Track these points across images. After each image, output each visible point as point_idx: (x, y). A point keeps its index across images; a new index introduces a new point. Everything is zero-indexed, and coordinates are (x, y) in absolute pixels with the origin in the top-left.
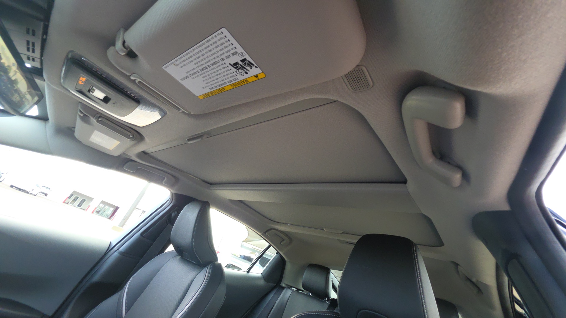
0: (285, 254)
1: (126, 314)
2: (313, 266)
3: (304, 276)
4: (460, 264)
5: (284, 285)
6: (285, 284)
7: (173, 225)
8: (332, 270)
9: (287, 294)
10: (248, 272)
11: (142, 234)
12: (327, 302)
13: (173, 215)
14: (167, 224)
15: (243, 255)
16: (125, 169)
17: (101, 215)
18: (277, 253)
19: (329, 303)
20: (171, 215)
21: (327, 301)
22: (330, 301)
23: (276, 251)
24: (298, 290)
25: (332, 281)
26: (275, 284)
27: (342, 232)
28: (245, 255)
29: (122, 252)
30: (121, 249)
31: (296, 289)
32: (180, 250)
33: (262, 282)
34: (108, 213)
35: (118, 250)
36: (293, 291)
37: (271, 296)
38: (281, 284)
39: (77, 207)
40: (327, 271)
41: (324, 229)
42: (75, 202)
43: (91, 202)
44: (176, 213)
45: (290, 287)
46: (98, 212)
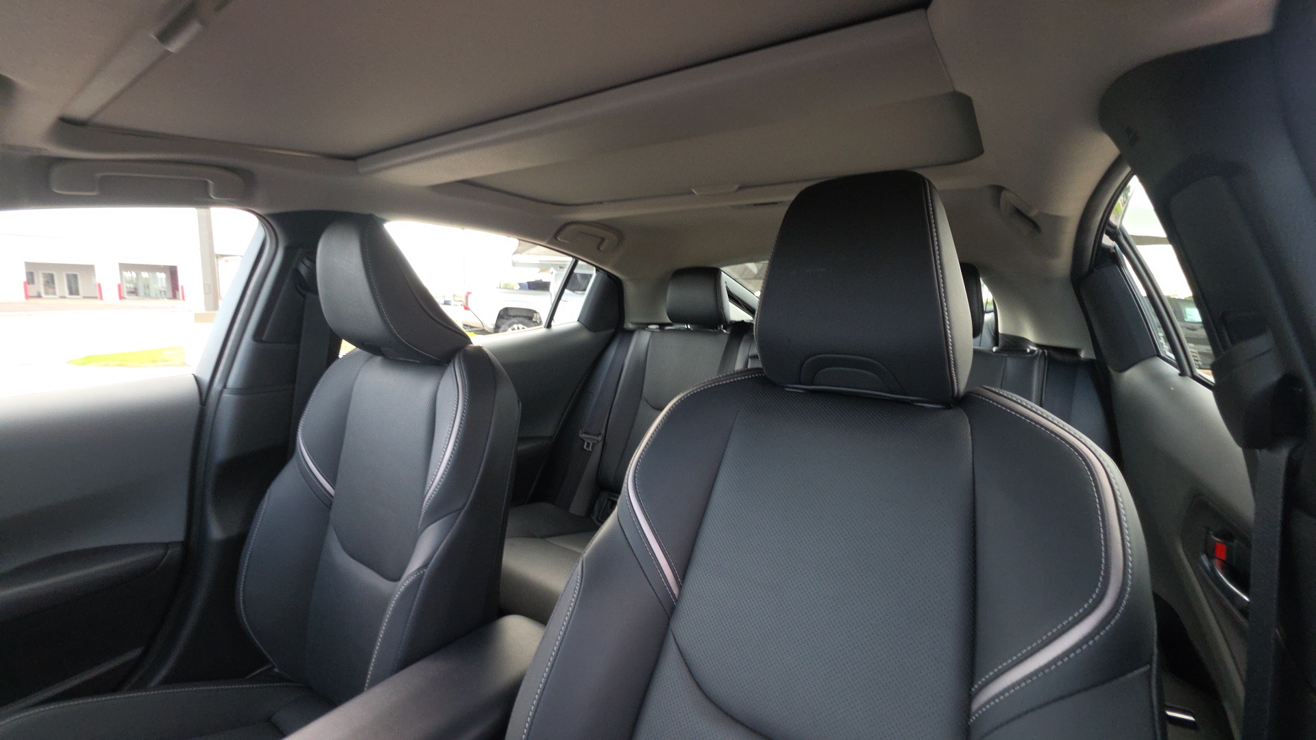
0: (614, 267)
1: (334, 489)
2: (684, 274)
3: (668, 297)
4: (1004, 185)
5: (630, 326)
6: (632, 323)
7: (316, 292)
8: (723, 269)
9: (642, 340)
10: (549, 326)
11: (257, 335)
12: (725, 331)
13: (303, 270)
14: (304, 296)
15: (525, 281)
16: (58, 192)
17: (147, 296)
18: (597, 270)
19: (729, 333)
20: (297, 272)
21: (724, 328)
22: (729, 329)
23: (595, 268)
24: (662, 326)
25: (727, 288)
26: (613, 330)
27: (736, 187)
28: (531, 280)
29: (237, 389)
30: (231, 382)
31: (658, 326)
32: (370, 346)
33: (586, 335)
34: (160, 285)
35: (225, 387)
36: (652, 332)
37: (612, 352)
38: (625, 326)
39: (70, 298)
40: (713, 275)
41: (693, 191)
42: (54, 288)
43: (94, 275)
44: (307, 262)
45: (644, 326)
46: (134, 292)
